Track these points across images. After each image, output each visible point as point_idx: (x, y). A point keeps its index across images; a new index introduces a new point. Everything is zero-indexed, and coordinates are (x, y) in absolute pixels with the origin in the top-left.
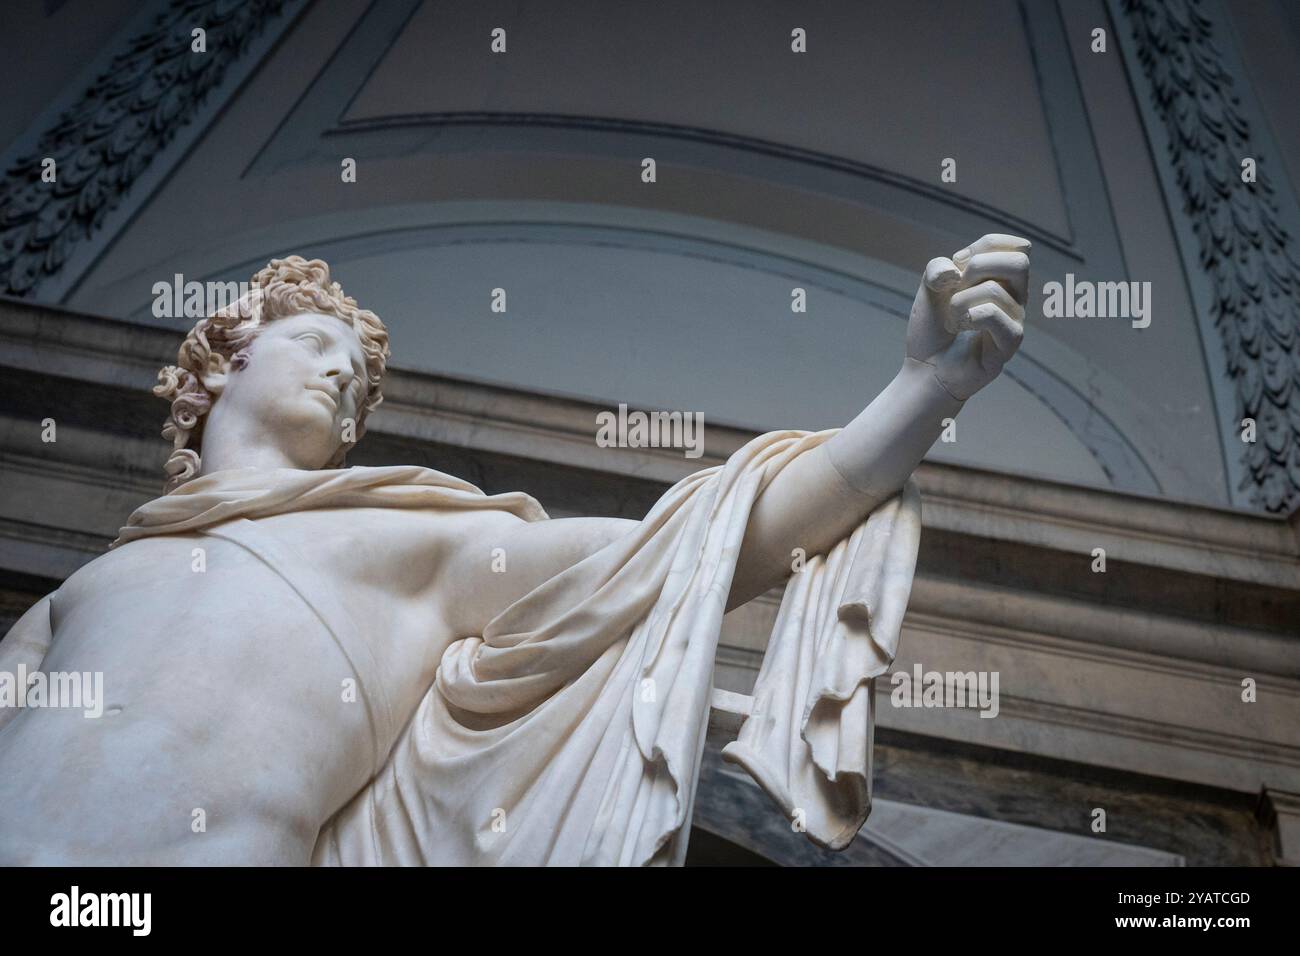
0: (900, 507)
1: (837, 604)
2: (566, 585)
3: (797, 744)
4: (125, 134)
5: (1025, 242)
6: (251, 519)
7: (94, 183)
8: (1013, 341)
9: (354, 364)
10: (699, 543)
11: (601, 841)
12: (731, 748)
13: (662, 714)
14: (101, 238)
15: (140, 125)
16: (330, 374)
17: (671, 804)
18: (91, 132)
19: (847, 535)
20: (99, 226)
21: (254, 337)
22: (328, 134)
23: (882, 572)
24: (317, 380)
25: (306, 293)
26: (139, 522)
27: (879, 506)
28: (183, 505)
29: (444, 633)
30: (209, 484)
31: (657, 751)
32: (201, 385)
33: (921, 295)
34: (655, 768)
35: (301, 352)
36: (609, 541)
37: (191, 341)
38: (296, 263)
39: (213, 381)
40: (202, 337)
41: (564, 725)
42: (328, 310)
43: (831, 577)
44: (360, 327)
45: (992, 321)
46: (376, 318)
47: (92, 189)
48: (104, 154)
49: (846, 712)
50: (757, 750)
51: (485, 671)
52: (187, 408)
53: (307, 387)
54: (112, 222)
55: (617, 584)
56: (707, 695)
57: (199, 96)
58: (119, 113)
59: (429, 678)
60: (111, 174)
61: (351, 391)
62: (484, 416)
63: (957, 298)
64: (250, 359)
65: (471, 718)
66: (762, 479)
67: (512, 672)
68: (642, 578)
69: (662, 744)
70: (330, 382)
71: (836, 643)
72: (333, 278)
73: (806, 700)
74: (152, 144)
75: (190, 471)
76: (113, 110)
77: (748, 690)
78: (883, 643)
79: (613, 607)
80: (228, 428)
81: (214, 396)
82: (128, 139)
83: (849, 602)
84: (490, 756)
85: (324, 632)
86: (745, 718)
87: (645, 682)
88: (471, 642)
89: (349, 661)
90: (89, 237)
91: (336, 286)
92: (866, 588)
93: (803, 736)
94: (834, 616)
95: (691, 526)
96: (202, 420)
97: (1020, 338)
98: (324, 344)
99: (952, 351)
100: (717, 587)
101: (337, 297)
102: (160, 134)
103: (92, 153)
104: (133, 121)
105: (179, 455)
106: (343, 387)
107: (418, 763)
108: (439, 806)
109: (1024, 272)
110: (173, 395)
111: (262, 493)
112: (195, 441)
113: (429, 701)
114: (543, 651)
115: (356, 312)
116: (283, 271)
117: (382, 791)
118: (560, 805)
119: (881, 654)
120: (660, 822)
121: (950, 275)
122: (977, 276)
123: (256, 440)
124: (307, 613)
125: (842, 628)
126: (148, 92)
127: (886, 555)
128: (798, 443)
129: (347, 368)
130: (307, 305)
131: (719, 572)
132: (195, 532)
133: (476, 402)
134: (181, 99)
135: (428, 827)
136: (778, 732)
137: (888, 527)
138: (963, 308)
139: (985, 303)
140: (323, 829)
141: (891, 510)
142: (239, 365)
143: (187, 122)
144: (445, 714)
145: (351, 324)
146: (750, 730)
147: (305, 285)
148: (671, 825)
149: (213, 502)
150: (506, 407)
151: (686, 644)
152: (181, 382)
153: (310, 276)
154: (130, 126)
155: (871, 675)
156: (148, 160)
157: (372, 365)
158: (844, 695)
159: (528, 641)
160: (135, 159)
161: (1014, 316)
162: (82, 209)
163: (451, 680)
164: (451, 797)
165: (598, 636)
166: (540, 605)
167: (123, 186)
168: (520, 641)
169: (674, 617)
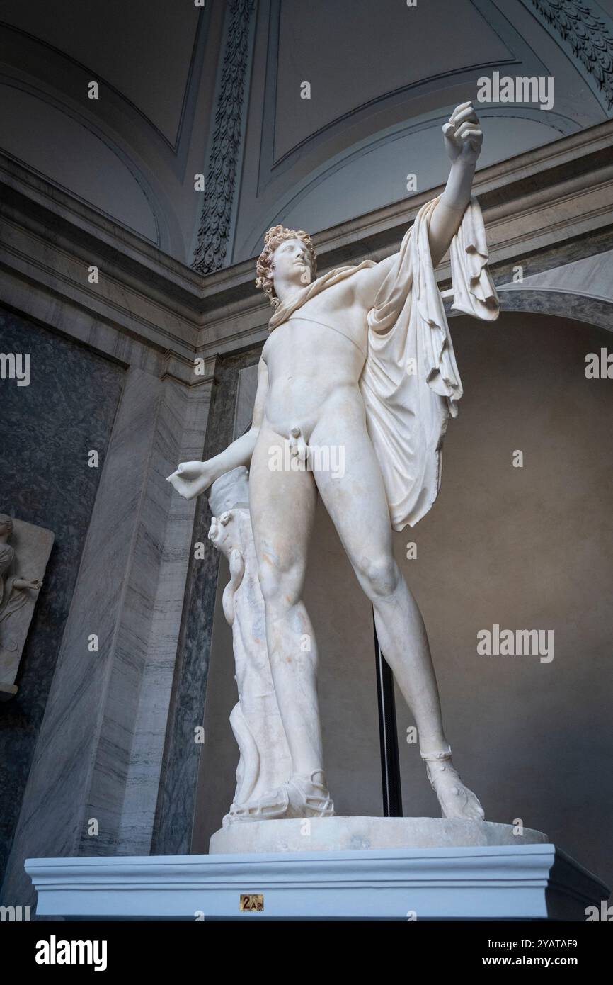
0: (472, 207)
1: (465, 249)
2: (388, 283)
3: (471, 296)
4: (220, 205)
5: (469, 103)
6: (298, 309)
7: (220, 224)
8: (480, 138)
9: (302, 249)
10: (417, 253)
11: (427, 353)
12: (453, 307)
13: (427, 308)
14: (231, 238)
15: (222, 200)
16: (298, 256)
17: (441, 333)
18: (212, 211)
19: (460, 224)
20: (228, 236)
21: (273, 258)
22: (272, 170)
23: (474, 232)
24: (295, 260)
25: (280, 237)
26: (271, 325)
27: (465, 210)
28: (279, 315)
29: (366, 311)
30: (283, 305)
31: (430, 320)
32: (267, 279)
33: (445, 139)
34: (432, 325)
35: (286, 254)
36: (394, 263)
37: (258, 268)
38: (272, 230)
39: (270, 276)
40: (260, 266)
41: (406, 323)
42: (288, 238)
43: (460, 240)
44: (299, 237)
45: (470, 135)
46: (303, 232)
47: (221, 227)
48: (218, 215)
49: (480, 280)
50: (460, 304)
51: (380, 317)
52: (267, 287)
53: (294, 264)
54: (231, 232)
55: (401, 276)
56: (438, 296)
57: (233, 182)
58: (215, 201)
59: (367, 326)
60: (223, 219)
61: (306, 257)
62: (358, 229)
63: (456, 134)
64: (275, 265)
65: (382, 332)
66: (427, 222)
67: (386, 315)
68: (407, 270)
69: (430, 318)
70: (299, 259)
71: (469, 261)
72: (285, 228)
73: (468, 282)
74: (229, 203)
75: (278, 303)
76: (213, 201)
77: (451, 287)
78: (483, 253)
79: (402, 284)
80: (280, 286)
81: (272, 280)
82: (215, 223)
83: (467, 247)
84: (390, 341)
85: (331, 330)
86: (453, 296)
87: (420, 302)
88: (373, 310)
89: (343, 334)
90: (228, 240)
91: (287, 229)
92: (471, 240)
93: (471, 293)
94: (465, 253)
95: (413, 248)
96: (273, 288)
97: (482, 135)
98: (292, 249)
99: (463, 152)
100: (427, 263)
101: (289, 233)
102: (229, 200)
103: (215, 216)
104: (220, 200)
105: (273, 300)
106: (303, 258)
107: (375, 351)
108: (384, 360)
109: (473, 113)
110: (262, 285)
111: (297, 301)
112: (274, 294)
113: (370, 331)
114: (390, 305)
115: (296, 234)
116: (271, 234)
117: (369, 363)
118: (414, 345)
119: (484, 257)
120: (440, 339)
121: (451, 128)
122: (459, 124)
123: (289, 286)
124: (325, 327)
125: (469, 255)
126: (219, 190)
127: (473, 225)
128: (433, 204)
129: (301, 252)
130: (282, 240)
131: (426, 258)
132: (286, 321)
133: (354, 225)
134: (228, 186)
135: (384, 367)
136: (464, 295)
137: (470, 215)
138: (459, 136)
139: (465, 131)
140: (359, 382)
141: (469, 210)
142: (273, 268)
143: (234, 192)
144: (375, 333)
145: (296, 238)
146: (456, 298)
147: (279, 235)
148: (443, 339)
149: (286, 310)
150: (362, 222)
151: (425, 285)
152: (262, 281)
153: (278, 231)
154: (220, 203)
155: (484, 264)
156: (230, 209)
157: (308, 246)
158: (477, 275)
159: (385, 304)
160: (227, 211)
161: (476, 129)
162: (222, 234)
163: (372, 324)
164: (386, 357)
165: (404, 293)
166: (383, 292)
167: (228, 221)
168: (383, 306)
169: (419, 279)
